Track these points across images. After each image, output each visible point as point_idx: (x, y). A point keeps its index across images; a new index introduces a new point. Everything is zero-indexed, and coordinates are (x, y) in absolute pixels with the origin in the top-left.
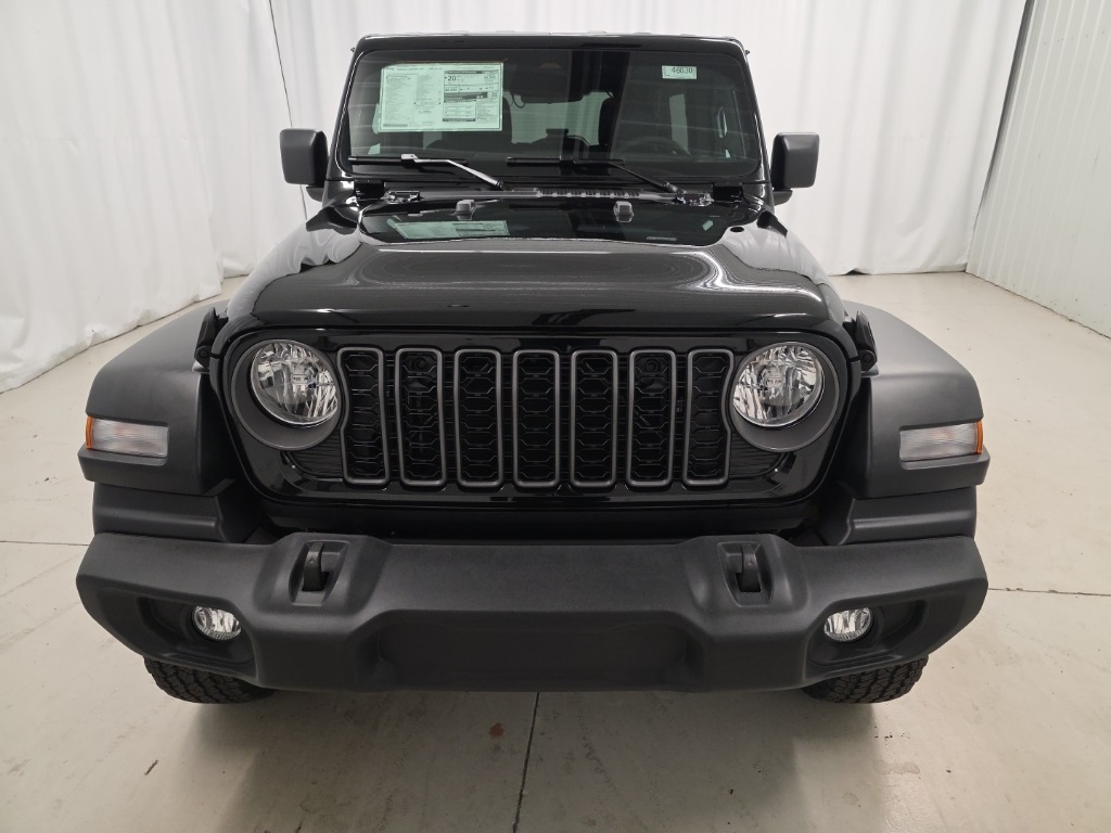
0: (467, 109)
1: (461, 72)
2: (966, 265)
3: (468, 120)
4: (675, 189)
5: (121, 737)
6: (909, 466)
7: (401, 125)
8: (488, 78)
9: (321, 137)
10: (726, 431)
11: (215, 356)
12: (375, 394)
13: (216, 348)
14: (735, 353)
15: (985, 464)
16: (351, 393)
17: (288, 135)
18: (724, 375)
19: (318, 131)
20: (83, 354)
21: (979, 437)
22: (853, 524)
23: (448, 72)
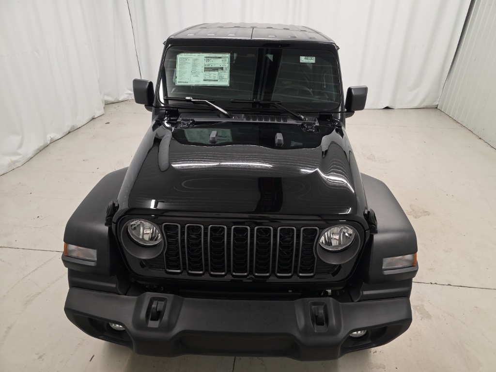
0: (214, 75)
1: (211, 57)
2: (438, 105)
3: (215, 81)
4: (303, 117)
5: (79, 344)
6: (386, 273)
7: (186, 82)
8: (223, 60)
9: (151, 84)
10: (315, 258)
11: (114, 223)
12: (177, 241)
13: (115, 219)
14: (320, 229)
15: (416, 272)
16: (168, 240)
17: (136, 82)
18: (315, 237)
19: (149, 81)
20: (47, 148)
21: (415, 258)
22: (363, 293)
23: (206, 57)
